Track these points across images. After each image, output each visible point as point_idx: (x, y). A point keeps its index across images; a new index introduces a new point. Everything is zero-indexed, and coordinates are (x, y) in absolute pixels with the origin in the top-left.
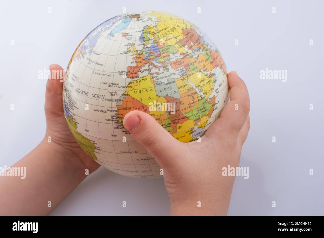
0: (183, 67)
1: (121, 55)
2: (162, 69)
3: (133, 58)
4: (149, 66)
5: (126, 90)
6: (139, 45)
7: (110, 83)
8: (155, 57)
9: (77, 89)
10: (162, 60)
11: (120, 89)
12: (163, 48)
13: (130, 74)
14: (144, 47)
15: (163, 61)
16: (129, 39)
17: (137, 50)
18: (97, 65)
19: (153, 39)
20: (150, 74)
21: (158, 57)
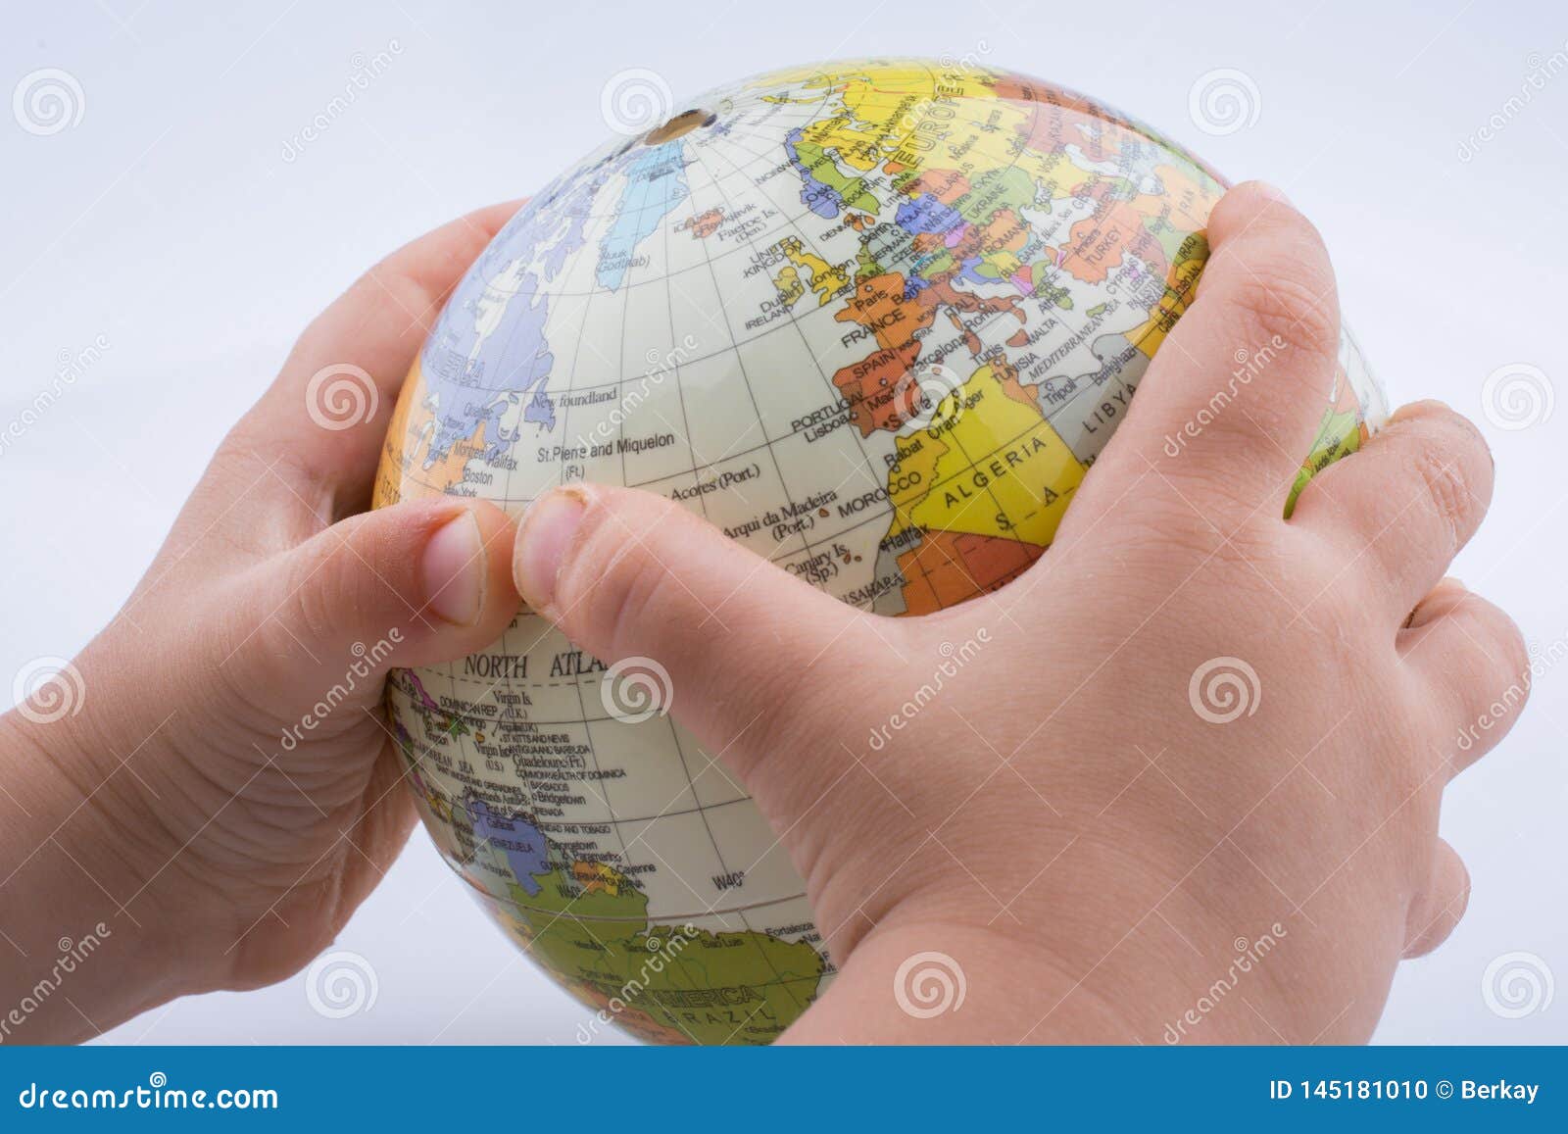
0: (1127, 256)
1: (756, 331)
2: (1030, 306)
3: (840, 317)
4: (953, 316)
5: (894, 509)
6: (828, 235)
7: (775, 510)
8: (958, 258)
9: (564, 663)
10: (1004, 260)
11: (856, 518)
12: (968, 196)
13: (867, 406)
14: (867, 233)
15: (1013, 265)
16: (748, 230)
17: (836, 261)
18: (630, 455)
19: (883, 175)
20: (988, 359)
21: (971, 251)
